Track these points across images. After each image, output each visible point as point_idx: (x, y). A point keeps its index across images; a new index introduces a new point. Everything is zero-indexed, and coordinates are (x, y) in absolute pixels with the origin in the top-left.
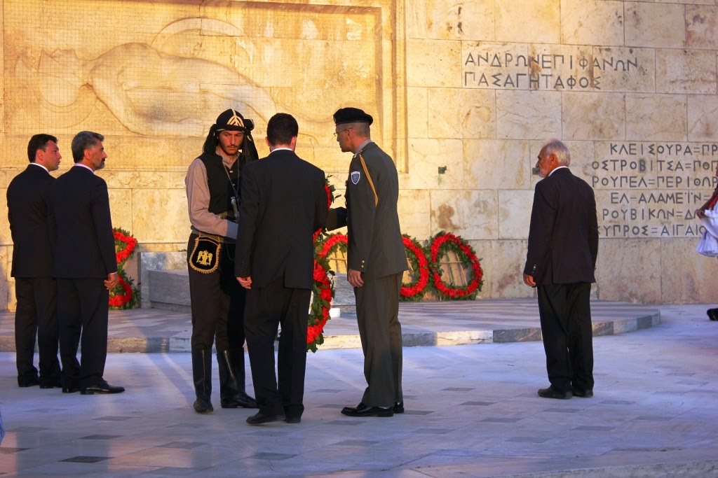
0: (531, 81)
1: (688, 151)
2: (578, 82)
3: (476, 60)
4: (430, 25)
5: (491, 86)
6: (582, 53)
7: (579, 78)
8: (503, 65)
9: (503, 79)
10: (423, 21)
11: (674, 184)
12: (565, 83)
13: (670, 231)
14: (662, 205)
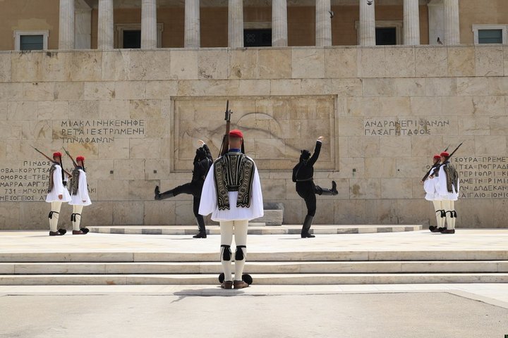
0: (396, 132)
1: (475, 160)
2: (419, 132)
3: (370, 124)
4: (349, 111)
5: (377, 135)
6: (421, 119)
7: (420, 130)
8: (383, 126)
9: (383, 132)
10: (346, 109)
11: (468, 175)
12: (413, 133)
13: (467, 196)
14: (462, 184)
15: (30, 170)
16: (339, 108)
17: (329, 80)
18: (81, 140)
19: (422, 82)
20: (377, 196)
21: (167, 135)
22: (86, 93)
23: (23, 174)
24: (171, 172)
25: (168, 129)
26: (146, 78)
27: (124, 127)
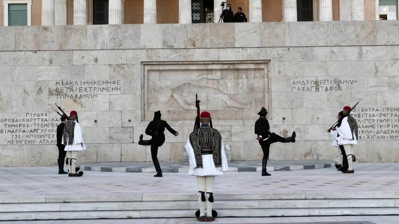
0: (316, 89)
1: (377, 110)
2: (334, 88)
3: (296, 83)
4: (280, 72)
5: (301, 91)
6: (335, 79)
7: (334, 87)
8: (306, 84)
9: (306, 89)
10: (277, 71)
11: (372, 122)
12: (329, 89)
13: (370, 137)
14: (367, 129)
15: (31, 120)
16: (272, 71)
17: (264, 49)
18: (71, 97)
19: (336, 49)
20: (301, 138)
21: (139, 92)
22: (74, 59)
23: (26, 123)
24: (142, 121)
25: (139, 87)
26: (122, 47)
27: (105, 86)
